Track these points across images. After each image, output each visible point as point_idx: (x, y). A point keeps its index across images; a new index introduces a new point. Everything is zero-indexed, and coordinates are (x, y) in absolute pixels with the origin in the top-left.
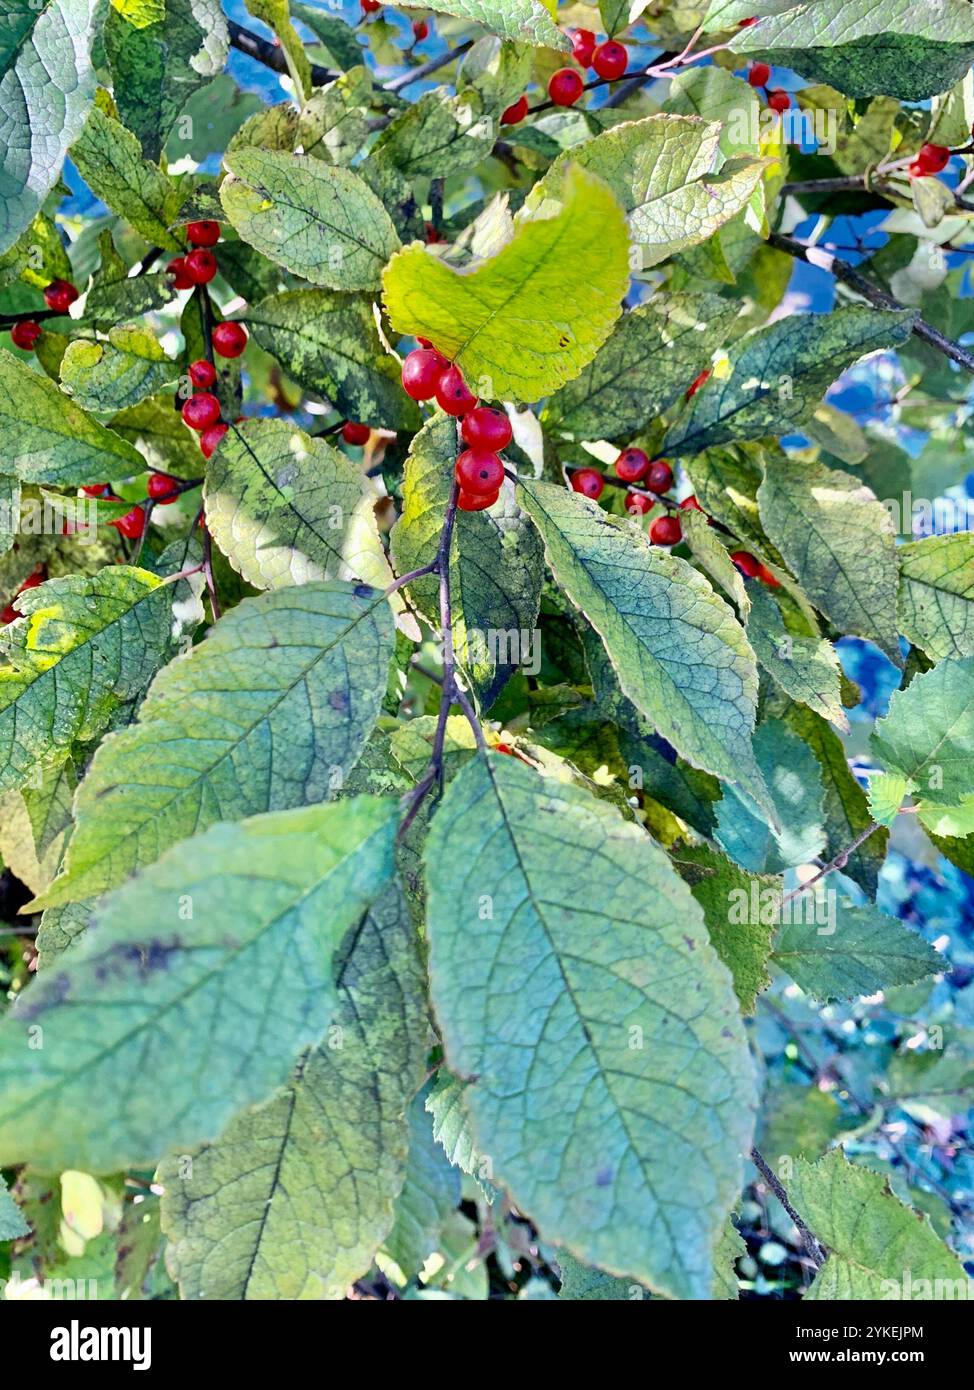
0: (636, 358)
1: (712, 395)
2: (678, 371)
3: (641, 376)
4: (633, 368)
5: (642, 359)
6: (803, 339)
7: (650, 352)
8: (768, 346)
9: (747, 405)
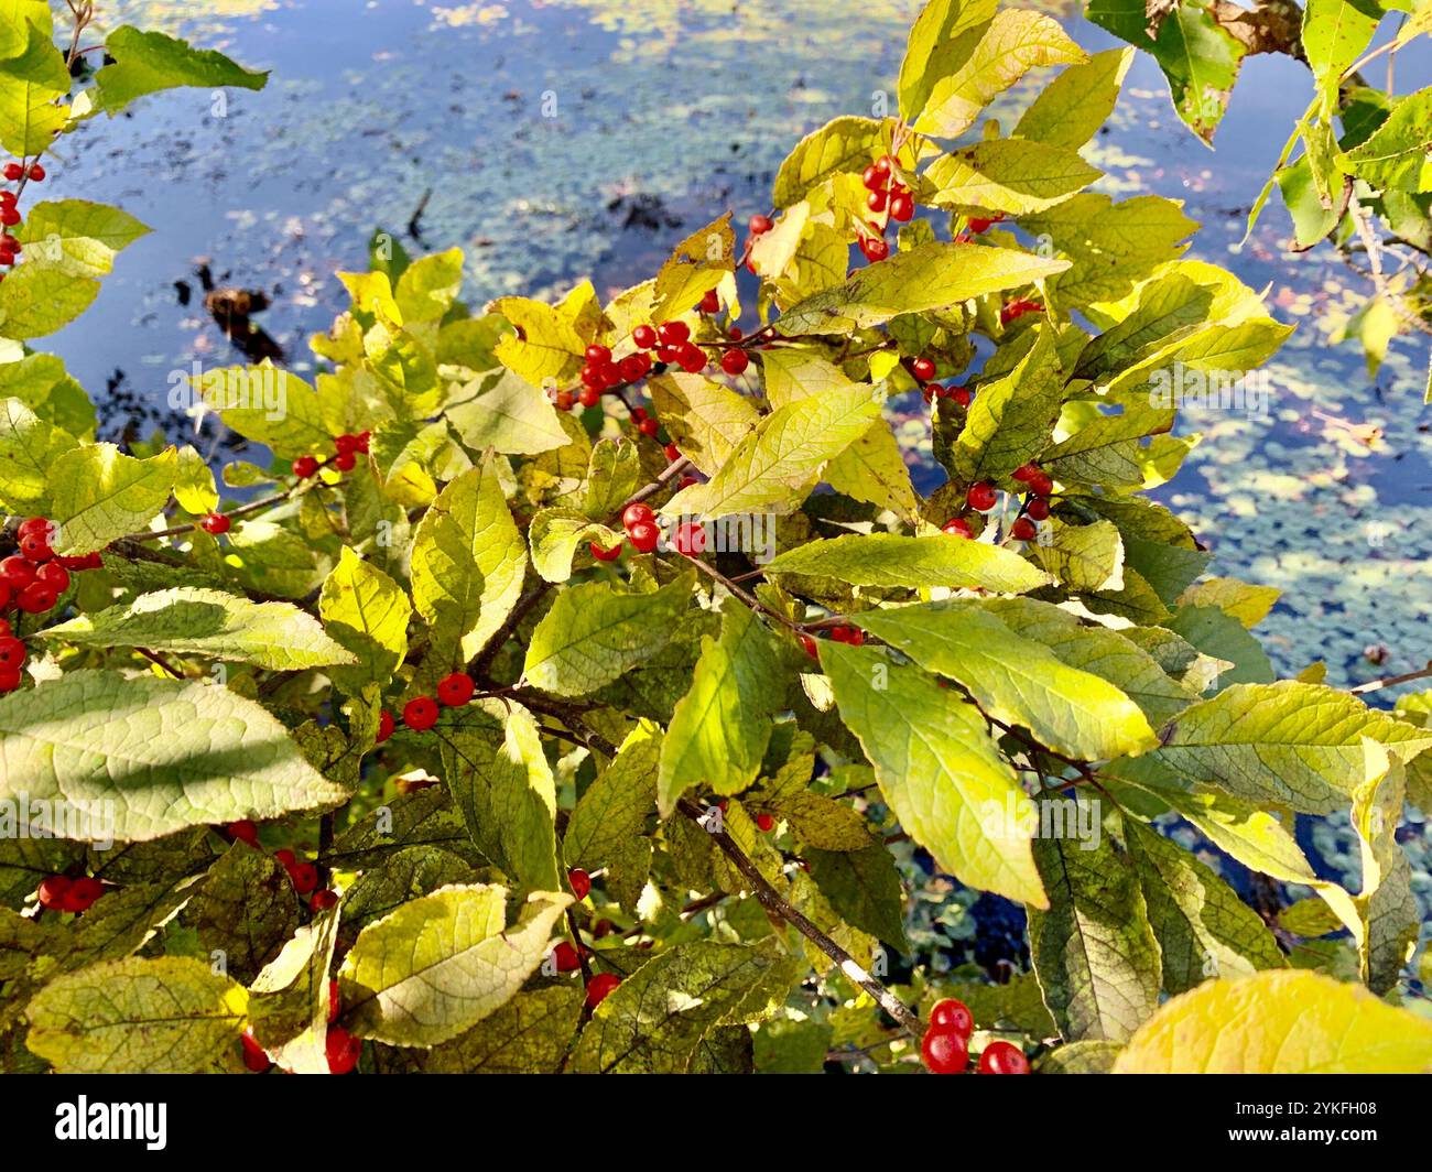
0: (500, 1044)
1: (589, 1051)
2: (542, 1052)
3: (509, 1057)
4: (501, 1051)
5: (505, 1044)
6: (672, 974)
7: (511, 1039)
8: (637, 991)
9: (625, 1055)
